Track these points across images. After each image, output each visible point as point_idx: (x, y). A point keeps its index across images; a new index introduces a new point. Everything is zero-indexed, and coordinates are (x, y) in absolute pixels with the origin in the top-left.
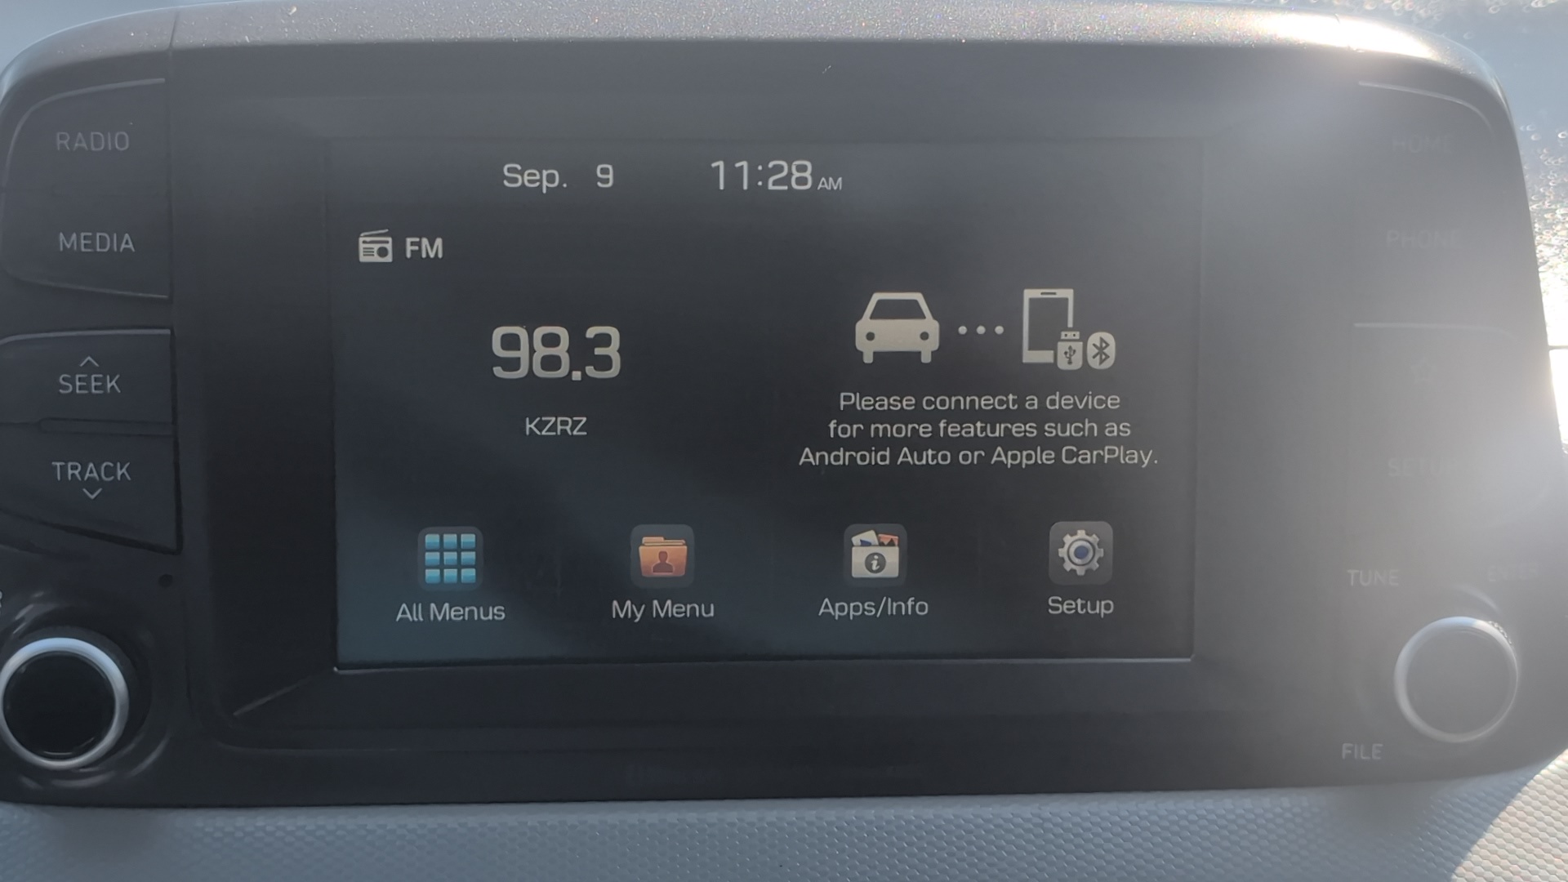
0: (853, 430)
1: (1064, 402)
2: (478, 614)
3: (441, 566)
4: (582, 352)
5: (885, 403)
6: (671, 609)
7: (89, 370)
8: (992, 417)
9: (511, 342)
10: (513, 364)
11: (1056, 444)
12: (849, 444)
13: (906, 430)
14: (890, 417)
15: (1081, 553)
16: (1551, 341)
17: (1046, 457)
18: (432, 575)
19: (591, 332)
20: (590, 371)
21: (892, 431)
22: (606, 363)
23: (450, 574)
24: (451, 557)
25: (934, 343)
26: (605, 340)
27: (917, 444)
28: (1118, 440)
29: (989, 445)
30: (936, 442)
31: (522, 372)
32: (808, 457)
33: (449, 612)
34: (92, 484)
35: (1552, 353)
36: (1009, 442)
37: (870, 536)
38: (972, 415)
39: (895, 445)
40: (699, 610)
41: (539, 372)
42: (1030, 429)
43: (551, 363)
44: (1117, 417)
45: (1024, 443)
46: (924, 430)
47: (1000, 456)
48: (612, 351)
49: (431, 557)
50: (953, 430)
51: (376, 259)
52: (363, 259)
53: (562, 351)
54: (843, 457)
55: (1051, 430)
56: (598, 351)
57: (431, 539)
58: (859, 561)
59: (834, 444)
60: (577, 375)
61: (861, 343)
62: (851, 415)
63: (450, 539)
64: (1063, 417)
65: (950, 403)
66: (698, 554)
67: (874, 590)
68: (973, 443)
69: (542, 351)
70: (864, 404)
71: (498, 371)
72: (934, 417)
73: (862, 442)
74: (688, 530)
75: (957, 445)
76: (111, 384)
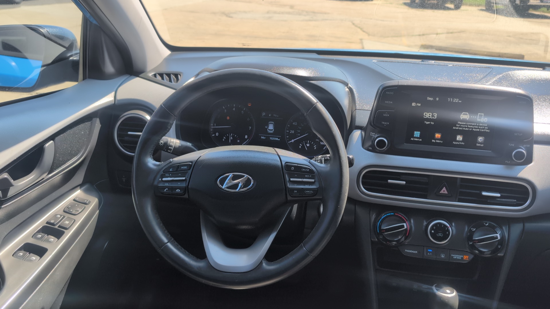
0: (459, 126)
1: (481, 125)
2: (419, 140)
3: (416, 135)
4: (433, 116)
5: (462, 123)
6: (438, 141)
7: (386, 114)
8: (473, 126)
9: (426, 114)
10: (426, 116)
11: (480, 129)
12: (458, 127)
13: (464, 126)
14: (463, 125)
15: (481, 140)
17: (478, 130)
18: (415, 136)
19: (434, 114)
20: (433, 118)
21: (463, 126)
22: (435, 117)
23: (417, 136)
24: (417, 134)
25: (468, 118)
26: (435, 115)
27: (465, 127)
28: (486, 129)
29: (473, 128)
30: (467, 127)
31: (426, 117)
32: (454, 128)
33: (416, 139)
34: (385, 124)
35: (534, 124)
36: (475, 128)
37: (459, 136)
38: (471, 125)
39: (463, 127)
40: (441, 142)
41: (428, 117)
42: (477, 127)
43: (429, 117)
44: (486, 127)
45: (476, 128)
46: (466, 126)
47: (474, 129)
48: (436, 116)
49: (415, 134)
50: (469, 126)
51: (414, 105)
52: (412, 105)
53: (431, 115)
54: (458, 128)
55: (479, 127)
56: (434, 116)
57: (415, 132)
58: (458, 139)
59: (457, 127)
60: (432, 118)
61: (461, 117)
62: (459, 124)
63: (417, 132)
64: (481, 126)
65: (469, 124)
66: (441, 136)
67: (459, 141)
68: (471, 128)
69: (429, 115)
70: (460, 123)
71: (424, 117)
72: (467, 125)
73: (460, 127)
74: (441, 134)
75: (469, 128)
76: (388, 115)
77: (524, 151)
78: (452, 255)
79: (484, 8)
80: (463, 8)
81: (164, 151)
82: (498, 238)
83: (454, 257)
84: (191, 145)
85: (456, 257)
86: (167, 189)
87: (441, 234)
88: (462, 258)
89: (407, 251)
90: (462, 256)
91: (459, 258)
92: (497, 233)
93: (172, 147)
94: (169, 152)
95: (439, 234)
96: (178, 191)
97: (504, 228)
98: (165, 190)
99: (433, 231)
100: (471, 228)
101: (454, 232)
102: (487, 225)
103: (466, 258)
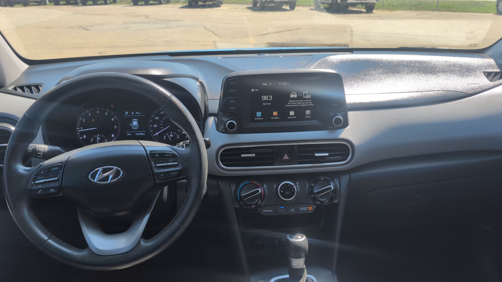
0: (290, 104)
1: (307, 101)
2: (261, 119)
3: (258, 115)
4: (269, 98)
5: (293, 101)
6: (276, 118)
7: (232, 100)
8: (301, 102)
9: (263, 97)
10: (264, 99)
11: (306, 104)
12: (290, 105)
13: (294, 103)
14: (293, 102)
15: (308, 113)
16: (346, 94)
17: (305, 105)
18: (257, 116)
19: (270, 96)
20: (270, 99)
21: (293, 103)
22: (271, 99)
23: (259, 116)
24: (259, 114)
25: (296, 96)
26: (271, 97)
27: (295, 104)
28: (311, 104)
29: (301, 104)
30: (297, 104)
31: (264, 100)
32: (287, 106)
33: (259, 119)
34: (232, 109)
35: (346, 96)
36: (302, 104)
37: (292, 112)
38: (300, 102)
39: (293, 104)
40: (278, 118)
41: (266, 100)
42: (304, 103)
43: (266, 99)
44: (311, 102)
45: (304, 104)
46: (296, 103)
47: (302, 105)
48: (271, 98)
49: (257, 114)
50: (298, 103)
51: (253, 91)
52: (252, 91)
53: (267, 98)
54: (289, 106)
55: (306, 103)
56: (270, 98)
57: (257, 113)
58: (291, 114)
59: (289, 104)
60: (268, 100)
61: (291, 96)
62: (290, 102)
63: (259, 113)
64: (307, 102)
65: (298, 101)
66: (278, 114)
67: (292, 116)
68: (300, 104)
69: (266, 98)
70: (291, 101)
71: (262, 100)
72: (296, 102)
73: (291, 104)
74: (277, 112)
75: (298, 104)
76: (234, 101)
77: (340, 117)
78: (300, 208)
79: (314, 8)
80: (297, 8)
81: (34, 157)
82: (332, 189)
83: (301, 210)
84: (60, 148)
85: (303, 210)
86: (41, 191)
87: (288, 192)
88: (308, 209)
89: (264, 211)
90: (308, 208)
91: (305, 210)
92: (331, 185)
93: (41, 152)
94: (39, 158)
95: (287, 193)
96: (52, 190)
97: (335, 180)
98: (39, 192)
99: (282, 191)
100: (311, 184)
101: (299, 189)
102: (323, 179)
103: (311, 209)
